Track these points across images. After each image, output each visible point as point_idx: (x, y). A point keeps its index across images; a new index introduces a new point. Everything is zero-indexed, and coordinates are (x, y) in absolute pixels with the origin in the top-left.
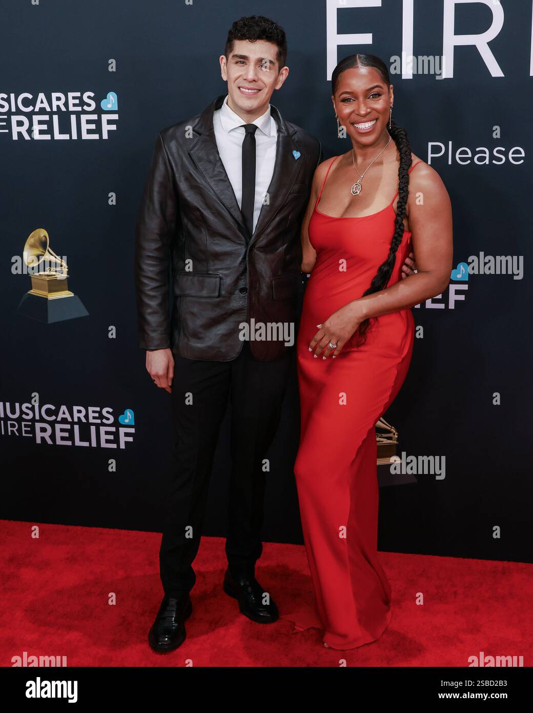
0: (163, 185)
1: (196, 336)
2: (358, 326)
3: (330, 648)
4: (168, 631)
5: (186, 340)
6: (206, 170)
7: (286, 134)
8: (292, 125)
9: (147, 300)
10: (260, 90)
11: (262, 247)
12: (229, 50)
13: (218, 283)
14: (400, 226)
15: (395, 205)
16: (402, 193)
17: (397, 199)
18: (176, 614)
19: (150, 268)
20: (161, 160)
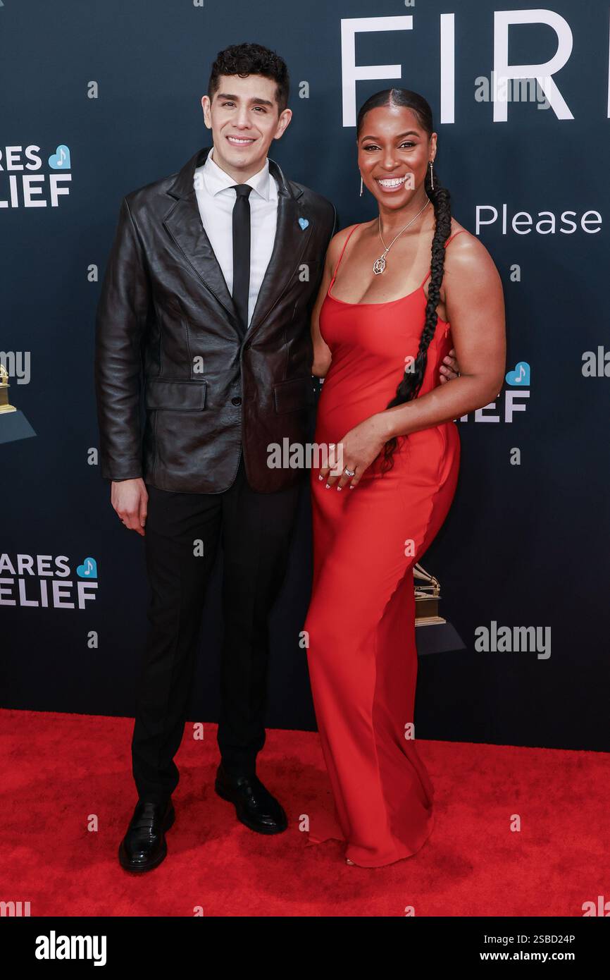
0: (131, 267)
1: (176, 461)
2: (382, 447)
3: (355, 865)
4: (143, 846)
5: (163, 467)
6: (186, 245)
7: (290, 196)
8: (297, 184)
9: (110, 416)
10: (254, 140)
11: (260, 345)
12: (213, 89)
13: (203, 391)
14: (432, 315)
15: (426, 288)
16: (435, 273)
17: (429, 281)
18: (154, 823)
19: (115, 374)
20: (127, 234)
